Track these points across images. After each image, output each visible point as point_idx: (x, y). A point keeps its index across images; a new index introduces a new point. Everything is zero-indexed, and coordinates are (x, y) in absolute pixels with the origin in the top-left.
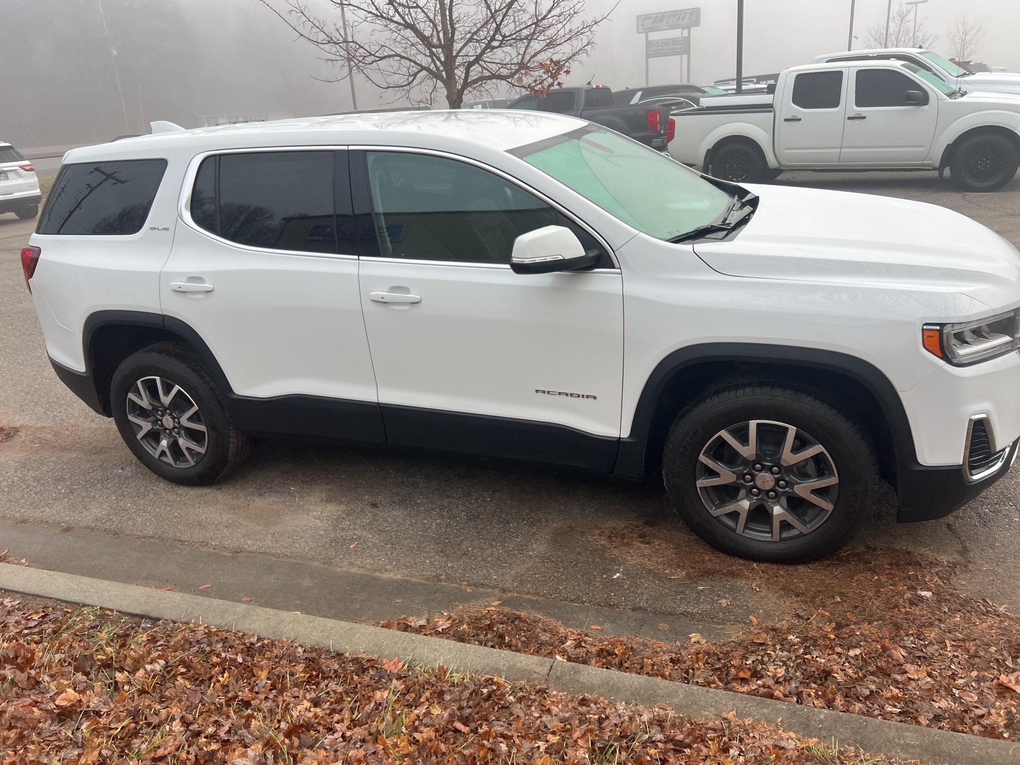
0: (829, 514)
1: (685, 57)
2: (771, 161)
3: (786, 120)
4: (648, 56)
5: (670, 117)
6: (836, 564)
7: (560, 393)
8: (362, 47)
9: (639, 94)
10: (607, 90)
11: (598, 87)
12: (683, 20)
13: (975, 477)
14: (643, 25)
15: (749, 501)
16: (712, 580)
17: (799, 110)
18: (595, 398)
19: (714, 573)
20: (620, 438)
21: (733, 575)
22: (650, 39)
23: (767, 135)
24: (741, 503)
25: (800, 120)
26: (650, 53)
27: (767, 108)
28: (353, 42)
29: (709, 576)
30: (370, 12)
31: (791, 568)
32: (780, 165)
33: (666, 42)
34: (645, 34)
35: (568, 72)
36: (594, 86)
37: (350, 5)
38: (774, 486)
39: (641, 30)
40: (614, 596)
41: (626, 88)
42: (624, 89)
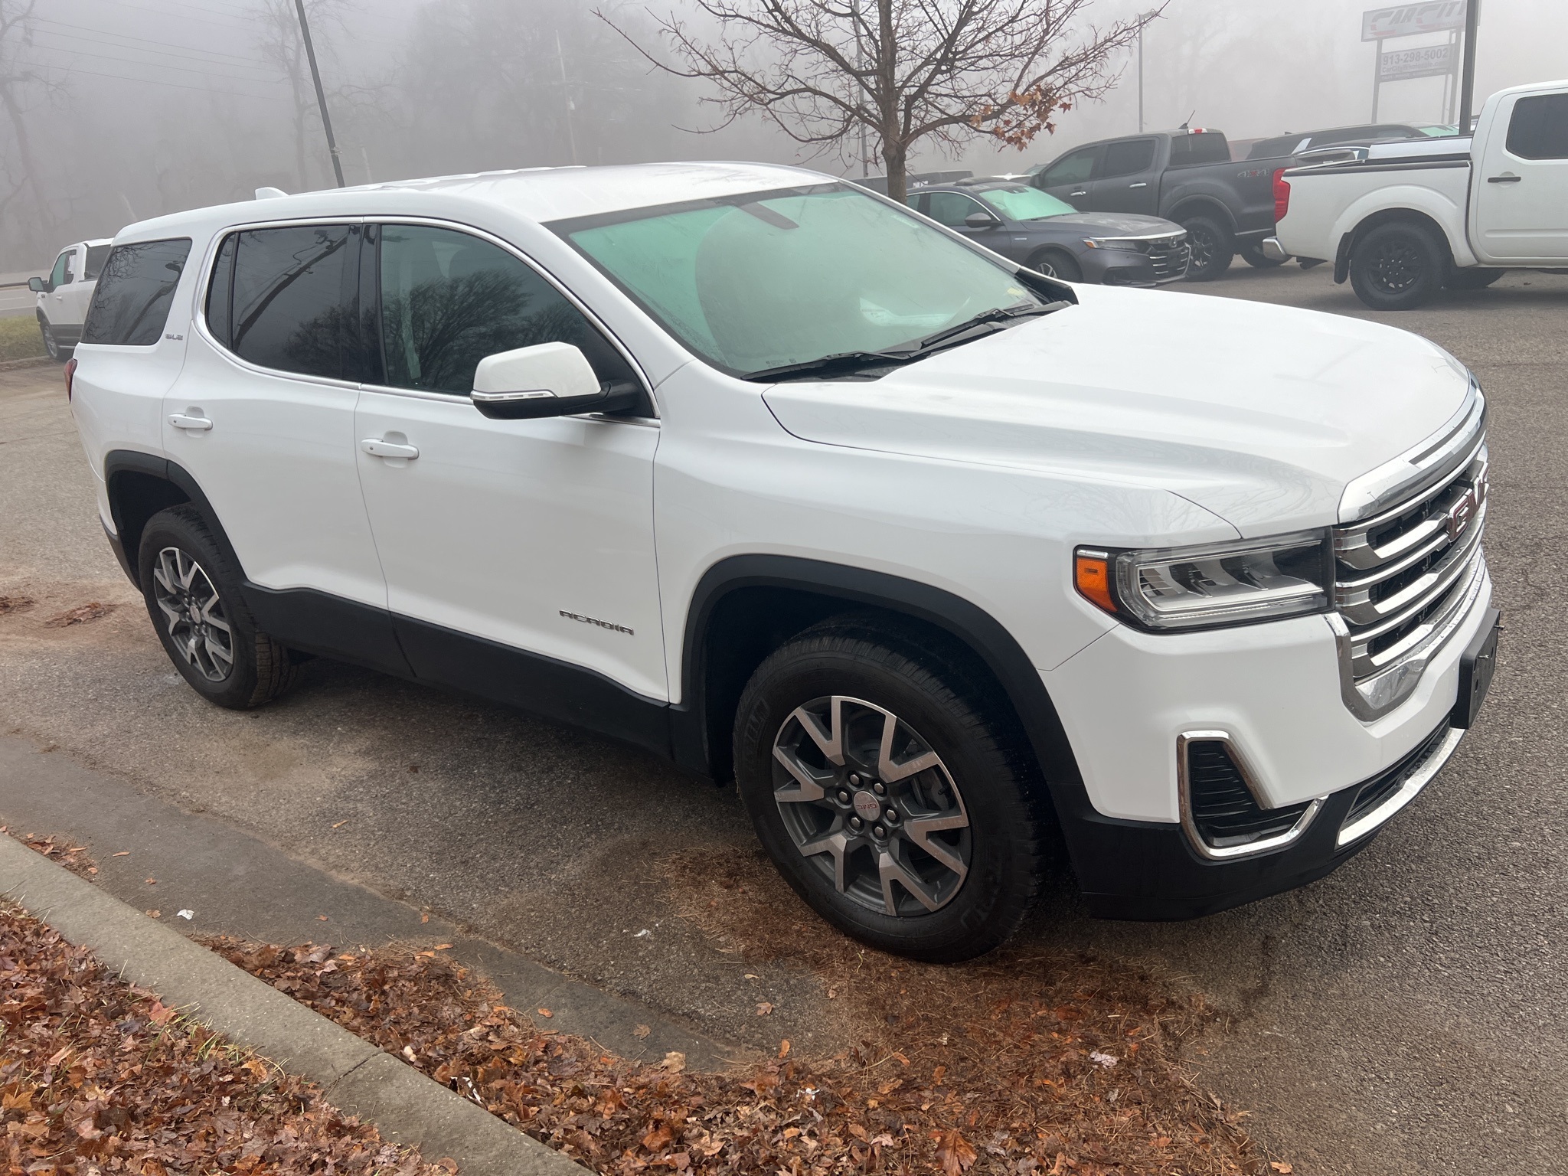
0: (961, 882)
1: (1450, 76)
2: (1462, 254)
3: (1491, 180)
4: (1379, 79)
5: (1283, 179)
6: (999, 975)
7: (589, 620)
8: (750, 79)
9: (1306, 142)
10: (1219, 137)
11: (1198, 132)
12: (1448, 14)
13: (1215, 853)
14: (1373, 27)
15: (846, 837)
16: (778, 966)
17: (1518, 163)
18: (631, 632)
19: (788, 955)
20: (670, 704)
21: (817, 963)
22: (1384, 51)
23: (1455, 207)
24: (833, 838)
25: (1518, 179)
26: (1382, 74)
27: (1460, 159)
28: (736, 71)
29: (777, 958)
30: (768, 26)
31: (914, 970)
32: (1479, 261)
33: (1414, 54)
34: (1376, 42)
35: (1066, 106)
36: (1191, 131)
37: (737, 16)
38: (881, 817)
39: (1370, 36)
40: (613, 966)
41: (1286, 133)
42: (1283, 134)
